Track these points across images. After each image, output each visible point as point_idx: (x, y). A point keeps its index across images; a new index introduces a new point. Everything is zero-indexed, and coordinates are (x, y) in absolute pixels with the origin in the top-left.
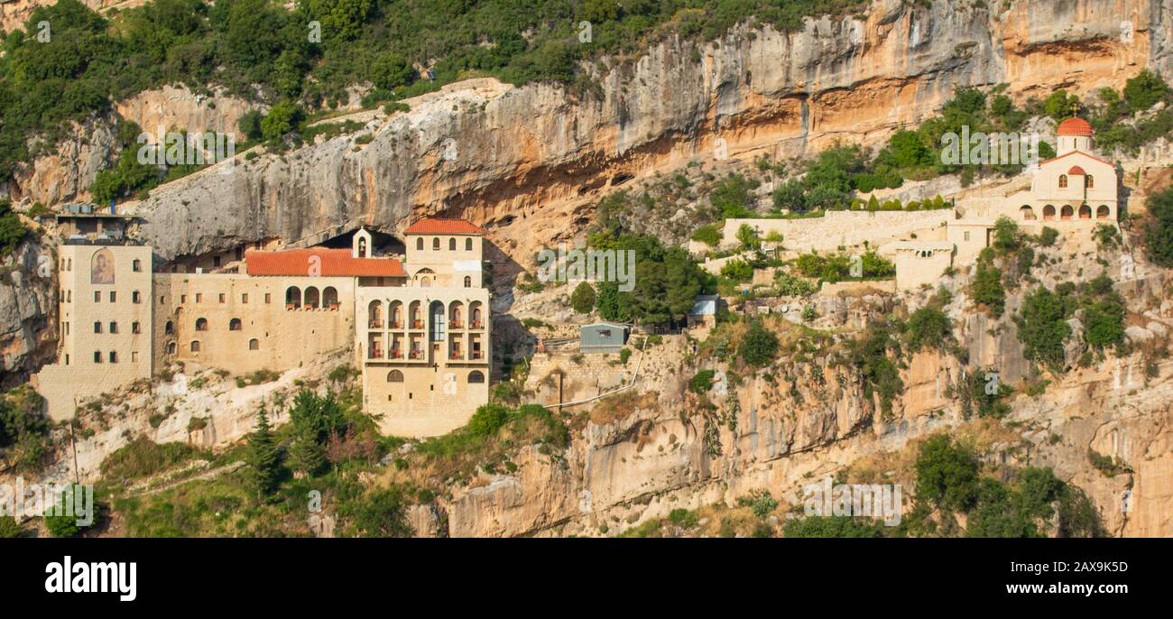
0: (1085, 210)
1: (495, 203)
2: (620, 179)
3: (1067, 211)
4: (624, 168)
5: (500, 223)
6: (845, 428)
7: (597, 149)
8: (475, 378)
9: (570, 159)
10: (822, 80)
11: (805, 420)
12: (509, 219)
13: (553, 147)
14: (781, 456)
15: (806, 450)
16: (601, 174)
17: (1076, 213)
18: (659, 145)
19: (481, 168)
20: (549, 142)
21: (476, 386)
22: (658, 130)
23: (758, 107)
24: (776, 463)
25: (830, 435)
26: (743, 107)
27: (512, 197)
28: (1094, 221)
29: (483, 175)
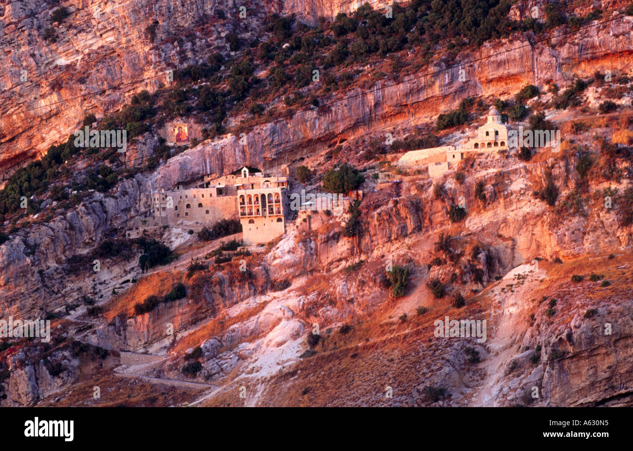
0: (496, 144)
1: (296, 153)
2: (342, 141)
3: (489, 144)
4: (342, 136)
5: (299, 160)
6: (410, 231)
7: (331, 131)
8: (279, 220)
9: (321, 136)
10: (411, 100)
11: (395, 228)
12: (303, 159)
13: (314, 132)
14: (387, 242)
15: (396, 239)
16: (335, 140)
17: (493, 145)
18: (355, 127)
19: (287, 142)
20: (312, 131)
21: (280, 223)
22: (353, 122)
23: (390, 111)
24: (386, 245)
25: (404, 233)
26: (385, 111)
27: (302, 150)
28: (499, 148)
29: (288, 145)
